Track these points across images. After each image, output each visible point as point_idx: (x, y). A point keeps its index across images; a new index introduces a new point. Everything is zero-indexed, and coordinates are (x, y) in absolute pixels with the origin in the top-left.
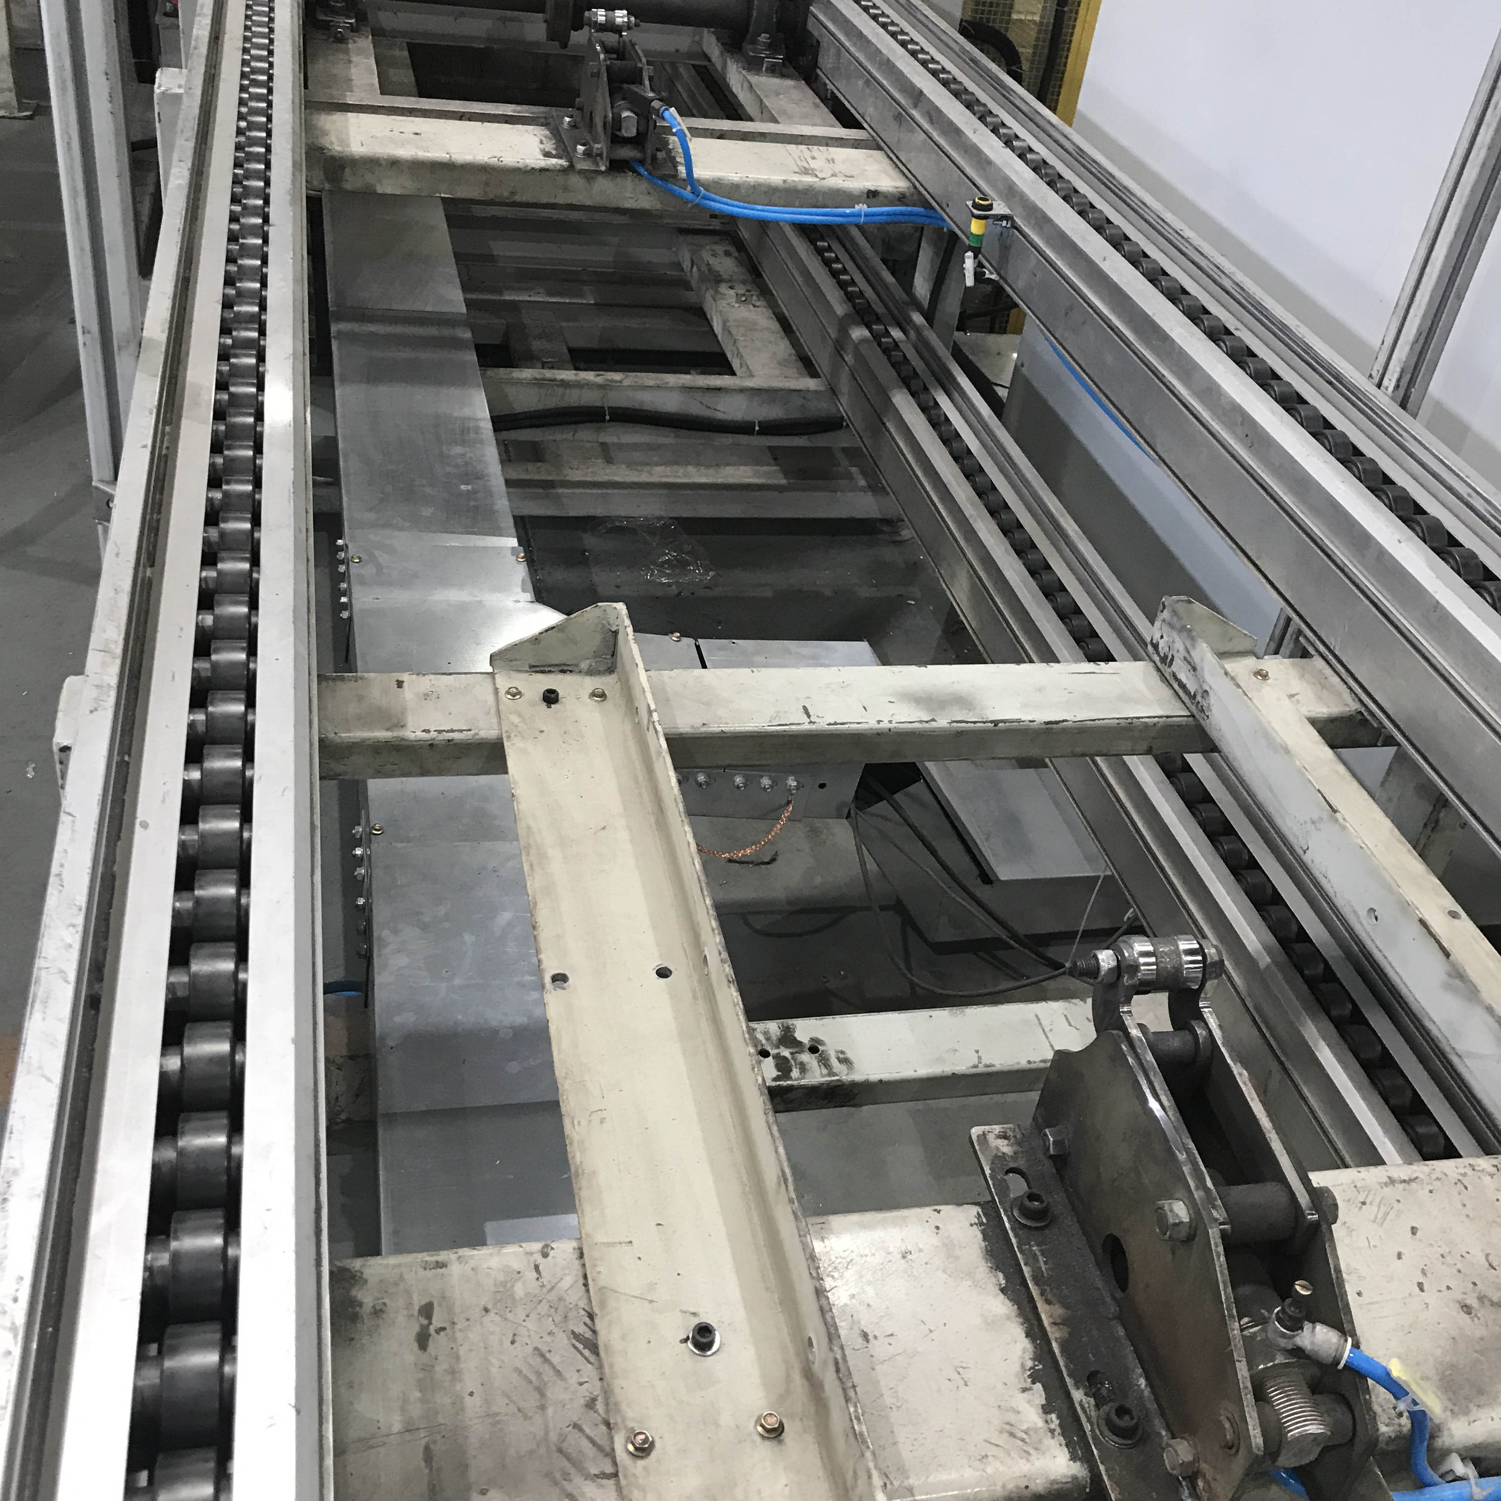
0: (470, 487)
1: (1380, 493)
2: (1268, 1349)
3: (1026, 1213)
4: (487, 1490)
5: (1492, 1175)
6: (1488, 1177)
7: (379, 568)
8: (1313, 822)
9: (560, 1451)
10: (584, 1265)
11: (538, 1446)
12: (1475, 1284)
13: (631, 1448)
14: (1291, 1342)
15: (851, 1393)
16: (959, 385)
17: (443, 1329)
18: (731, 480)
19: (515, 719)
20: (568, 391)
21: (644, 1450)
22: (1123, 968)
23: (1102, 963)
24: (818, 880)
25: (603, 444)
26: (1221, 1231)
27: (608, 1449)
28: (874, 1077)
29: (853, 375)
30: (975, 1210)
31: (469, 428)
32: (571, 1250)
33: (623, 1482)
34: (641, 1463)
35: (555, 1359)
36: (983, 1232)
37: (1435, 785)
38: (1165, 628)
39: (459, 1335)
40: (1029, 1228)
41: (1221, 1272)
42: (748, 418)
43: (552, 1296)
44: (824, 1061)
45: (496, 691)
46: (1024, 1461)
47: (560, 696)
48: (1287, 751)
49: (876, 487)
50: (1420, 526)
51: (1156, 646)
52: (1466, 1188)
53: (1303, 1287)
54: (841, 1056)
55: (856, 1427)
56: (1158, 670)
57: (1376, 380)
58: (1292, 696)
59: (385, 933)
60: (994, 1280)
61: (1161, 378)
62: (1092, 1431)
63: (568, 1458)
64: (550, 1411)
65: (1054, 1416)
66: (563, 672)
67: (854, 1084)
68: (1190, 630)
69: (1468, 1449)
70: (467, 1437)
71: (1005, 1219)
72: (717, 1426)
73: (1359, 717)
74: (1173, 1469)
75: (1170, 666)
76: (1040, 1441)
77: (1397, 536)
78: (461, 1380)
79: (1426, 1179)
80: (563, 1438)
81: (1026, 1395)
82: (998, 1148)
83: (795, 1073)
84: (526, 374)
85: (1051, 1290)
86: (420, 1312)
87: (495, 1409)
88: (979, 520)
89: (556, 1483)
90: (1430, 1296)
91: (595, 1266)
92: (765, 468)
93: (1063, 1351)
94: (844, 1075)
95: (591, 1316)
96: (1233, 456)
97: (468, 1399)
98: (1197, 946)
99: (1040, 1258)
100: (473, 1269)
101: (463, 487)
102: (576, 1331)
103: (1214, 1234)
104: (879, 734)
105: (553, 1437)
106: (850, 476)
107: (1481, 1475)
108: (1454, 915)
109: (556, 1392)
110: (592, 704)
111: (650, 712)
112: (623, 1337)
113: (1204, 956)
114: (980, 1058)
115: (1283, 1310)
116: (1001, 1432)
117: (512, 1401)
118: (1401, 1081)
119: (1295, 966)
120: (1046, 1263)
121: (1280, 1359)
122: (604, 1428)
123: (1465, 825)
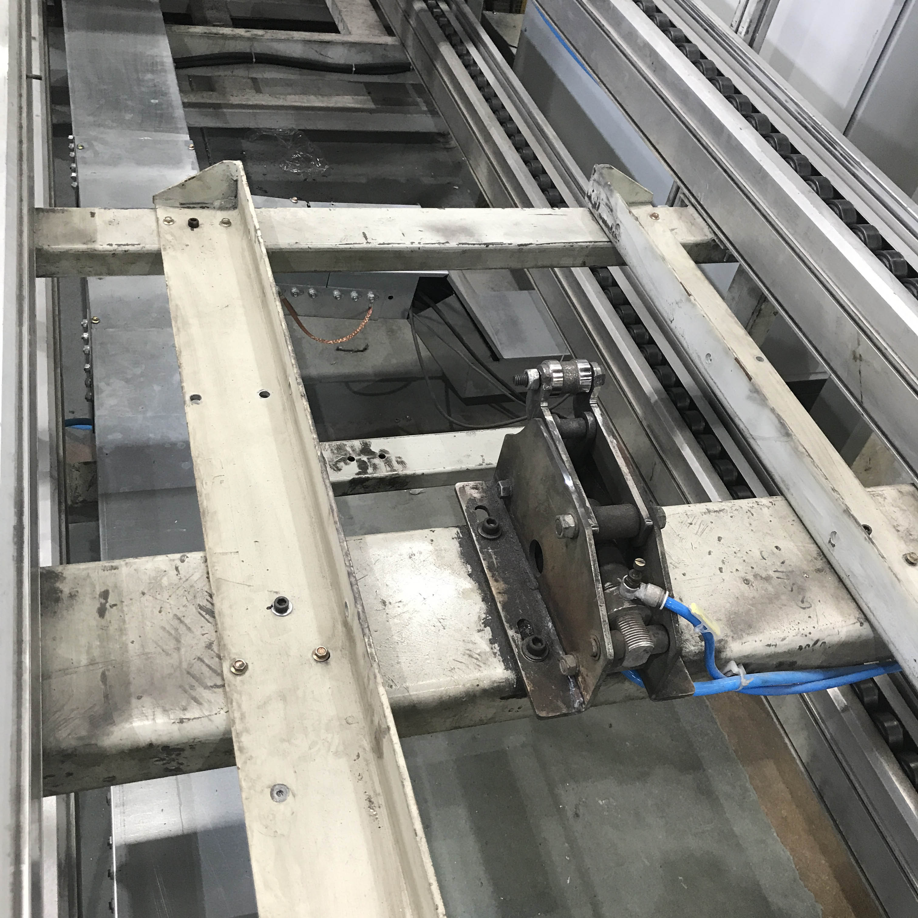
0: (157, 101)
1: (731, 100)
2: (620, 599)
3: (486, 530)
4: (141, 697)
5: (768, 508)
6: (766, 509)
7: (96, 153)
8: (677, 303)
9: (188, 673)
10: (207, 566)
11: (175, 671)
12: (752, 568)
13: (233, 670)
14: (633, 594)
15: (367, 631)
16: (482, 39)
17: (115, 605)
18: (339, 105)
19: (169, 237)
20: (227, 42)
21: (242, 670)
22: (543, 379)
23: (530, 377)
24: (394, 361)
25: (254, 80)
26: (593, 531)
27: (219, 671)
28: (419, 471)
29: (415, 33)
30: (455, 530)
31: (157, 63)
32: (200, 558)
33: (227, 689)
34: (239, 678)
35: (187, 621)
36: (460, 543)
37: (759, 289)
38: (595, 184)
39: (125, 609)
40: (488, 539)
41: (592, 555)
42: (349, 62)
43: (187, 585)
44: (388, 463)
45: (157, 220)
46: (477, 670)
47: (200, 223)
48: (664, 259)
49: (433, 112)
50: (755, 120)
51: (590, 197)
52: (753, 515)
53: (640, 562)
54: (399, 460)
55: (369, 650)
56: (591, 213)
57: (735, 28)
58: (673, 230)
59: (102, 385)
60: (464, 569)
61: (601, 27)
62: (519, 652)
63: (194, 677)
64: (183, 650)
65: (496, 645)
66: (203, 208)
67: (407, 476)
68: (610, 186)
69: (740, 658)
70: (129, 667)
71: (473, 534)
72: (288, 656)
73: (713, 243)
74: (564, 671)
75: (598, 210)
76: (487, 659)
77: (740, 126)
78: (126, 635)
79: (729, 510)
80: (191, 665)
81: (480, 634)
82: (471, 495)
83: (370, 470)
84: (199, 29)
85: (499, 574)
86: (100, 596)
87: (147, 650)
88: (493, 128)
89: (185, 691)
90: (726, 575)
91: (213, 566)
92: (360, 98)
93: (503, 608)
94: (401, 471)
95: (211, 596)
96: (645, 78)
97: (130, 644)
98: (589, 366)
99: (493, 556)
100: (135, 570)
101: (152, 101)
102: (201, 604)
103: (588, 533)
104: (412, 251)
105: (185, 665)
106: (417, 104)
107: (748, 673)
108: (759, 359)
109: (187, 639)
110: (222, 229)
111: (256, 230)
112: (231, 607)
113: (593, 372)
114: (484, 460)
115: (629, 577)
116: (464, 655)
117: (159, 646)
118: (731, 467)
119: (673, 401)
120: (496, 559)
121: (627, 605)
122: (217, 660)
123: (776, 313)
